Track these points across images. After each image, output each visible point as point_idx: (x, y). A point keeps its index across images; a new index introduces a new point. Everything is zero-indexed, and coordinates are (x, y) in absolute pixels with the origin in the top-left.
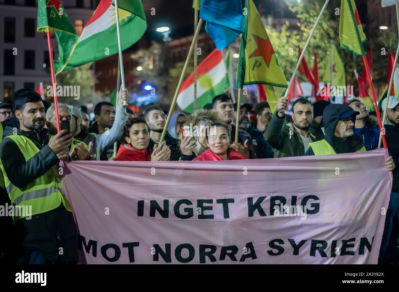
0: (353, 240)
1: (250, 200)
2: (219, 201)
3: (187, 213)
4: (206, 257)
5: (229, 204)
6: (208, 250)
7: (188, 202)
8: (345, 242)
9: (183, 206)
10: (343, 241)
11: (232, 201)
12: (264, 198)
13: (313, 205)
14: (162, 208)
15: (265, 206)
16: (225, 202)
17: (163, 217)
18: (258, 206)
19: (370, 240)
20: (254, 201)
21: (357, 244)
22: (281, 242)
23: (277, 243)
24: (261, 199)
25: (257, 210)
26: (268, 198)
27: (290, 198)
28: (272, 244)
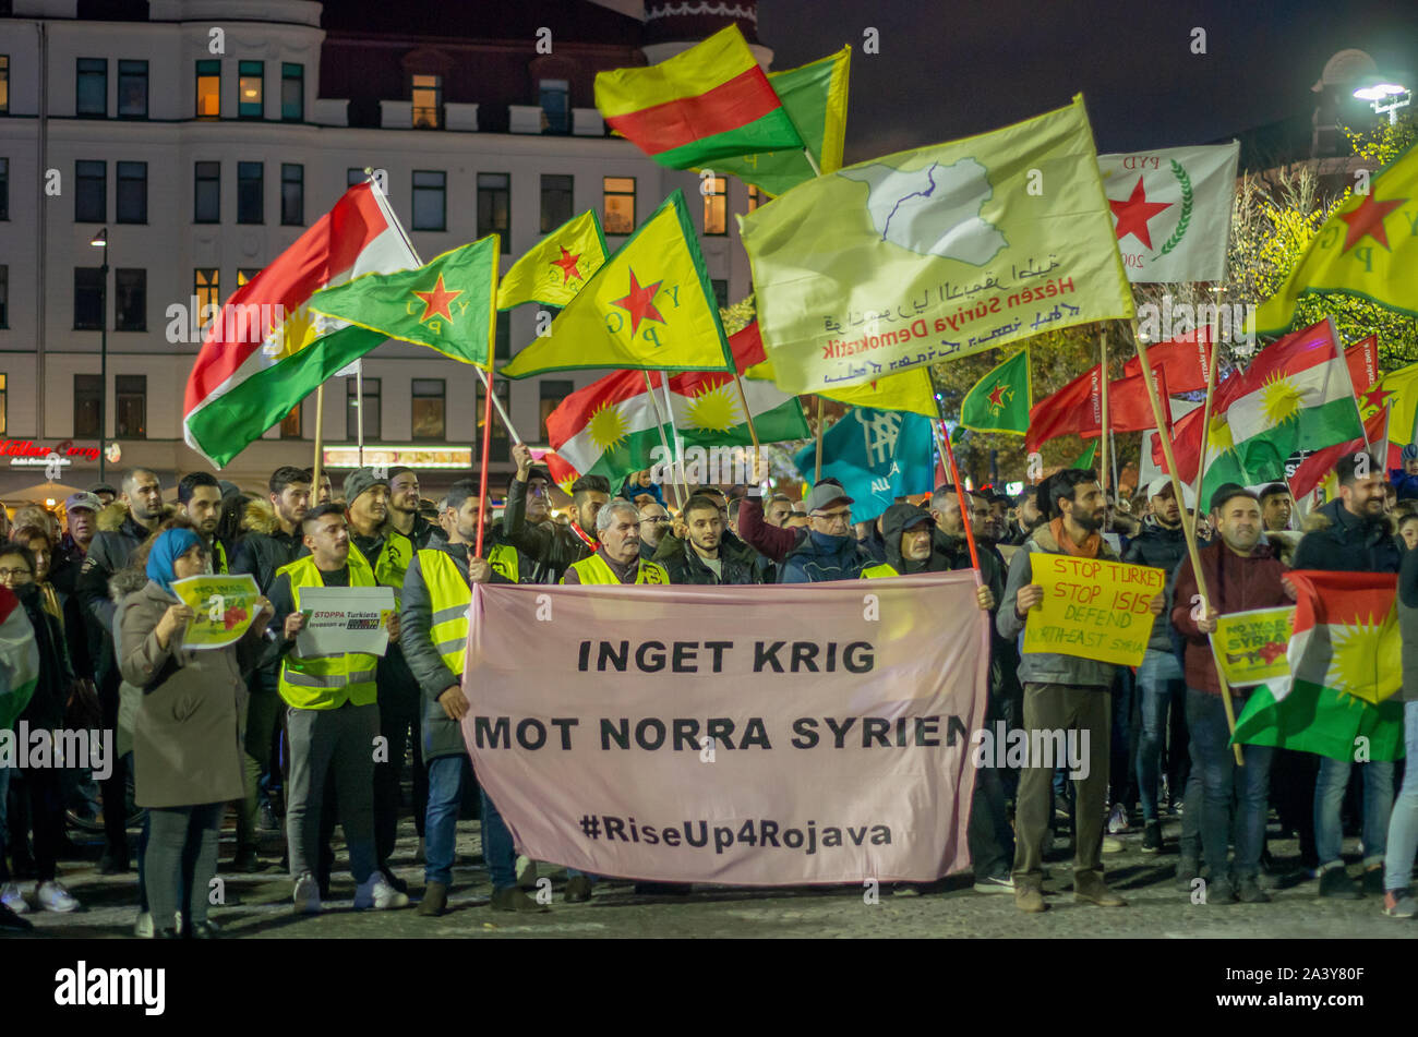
0: (936, 719)
1: (759, 646)
2: (708, 645)
3: (655, 663)
4: (684, 740)
5: (724, 650)
6: (687, 729)
7: (660, 646)
8: (920, 722)
9: (651, 651)
10: (917, 719)
11: (729, 645)
12: (782, 644)
13: (862, 658)
14: (618, 654)
15: (785, 657)
16: (718, 648)
17: (619, 670)
18: (771, 656)
19: (964, 721)
20: (766, 649)
21: (943, 726)
22: (813, 723)
23: (806, 726)
24: (778, 646)
25: (768, 663)
26: (790, 644)
27: (826, 646)
28: (797, 726)
